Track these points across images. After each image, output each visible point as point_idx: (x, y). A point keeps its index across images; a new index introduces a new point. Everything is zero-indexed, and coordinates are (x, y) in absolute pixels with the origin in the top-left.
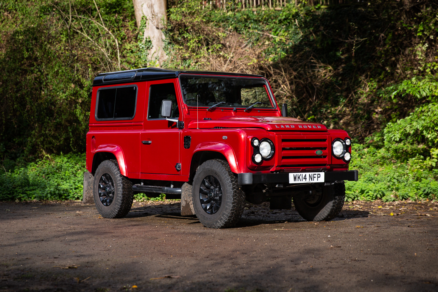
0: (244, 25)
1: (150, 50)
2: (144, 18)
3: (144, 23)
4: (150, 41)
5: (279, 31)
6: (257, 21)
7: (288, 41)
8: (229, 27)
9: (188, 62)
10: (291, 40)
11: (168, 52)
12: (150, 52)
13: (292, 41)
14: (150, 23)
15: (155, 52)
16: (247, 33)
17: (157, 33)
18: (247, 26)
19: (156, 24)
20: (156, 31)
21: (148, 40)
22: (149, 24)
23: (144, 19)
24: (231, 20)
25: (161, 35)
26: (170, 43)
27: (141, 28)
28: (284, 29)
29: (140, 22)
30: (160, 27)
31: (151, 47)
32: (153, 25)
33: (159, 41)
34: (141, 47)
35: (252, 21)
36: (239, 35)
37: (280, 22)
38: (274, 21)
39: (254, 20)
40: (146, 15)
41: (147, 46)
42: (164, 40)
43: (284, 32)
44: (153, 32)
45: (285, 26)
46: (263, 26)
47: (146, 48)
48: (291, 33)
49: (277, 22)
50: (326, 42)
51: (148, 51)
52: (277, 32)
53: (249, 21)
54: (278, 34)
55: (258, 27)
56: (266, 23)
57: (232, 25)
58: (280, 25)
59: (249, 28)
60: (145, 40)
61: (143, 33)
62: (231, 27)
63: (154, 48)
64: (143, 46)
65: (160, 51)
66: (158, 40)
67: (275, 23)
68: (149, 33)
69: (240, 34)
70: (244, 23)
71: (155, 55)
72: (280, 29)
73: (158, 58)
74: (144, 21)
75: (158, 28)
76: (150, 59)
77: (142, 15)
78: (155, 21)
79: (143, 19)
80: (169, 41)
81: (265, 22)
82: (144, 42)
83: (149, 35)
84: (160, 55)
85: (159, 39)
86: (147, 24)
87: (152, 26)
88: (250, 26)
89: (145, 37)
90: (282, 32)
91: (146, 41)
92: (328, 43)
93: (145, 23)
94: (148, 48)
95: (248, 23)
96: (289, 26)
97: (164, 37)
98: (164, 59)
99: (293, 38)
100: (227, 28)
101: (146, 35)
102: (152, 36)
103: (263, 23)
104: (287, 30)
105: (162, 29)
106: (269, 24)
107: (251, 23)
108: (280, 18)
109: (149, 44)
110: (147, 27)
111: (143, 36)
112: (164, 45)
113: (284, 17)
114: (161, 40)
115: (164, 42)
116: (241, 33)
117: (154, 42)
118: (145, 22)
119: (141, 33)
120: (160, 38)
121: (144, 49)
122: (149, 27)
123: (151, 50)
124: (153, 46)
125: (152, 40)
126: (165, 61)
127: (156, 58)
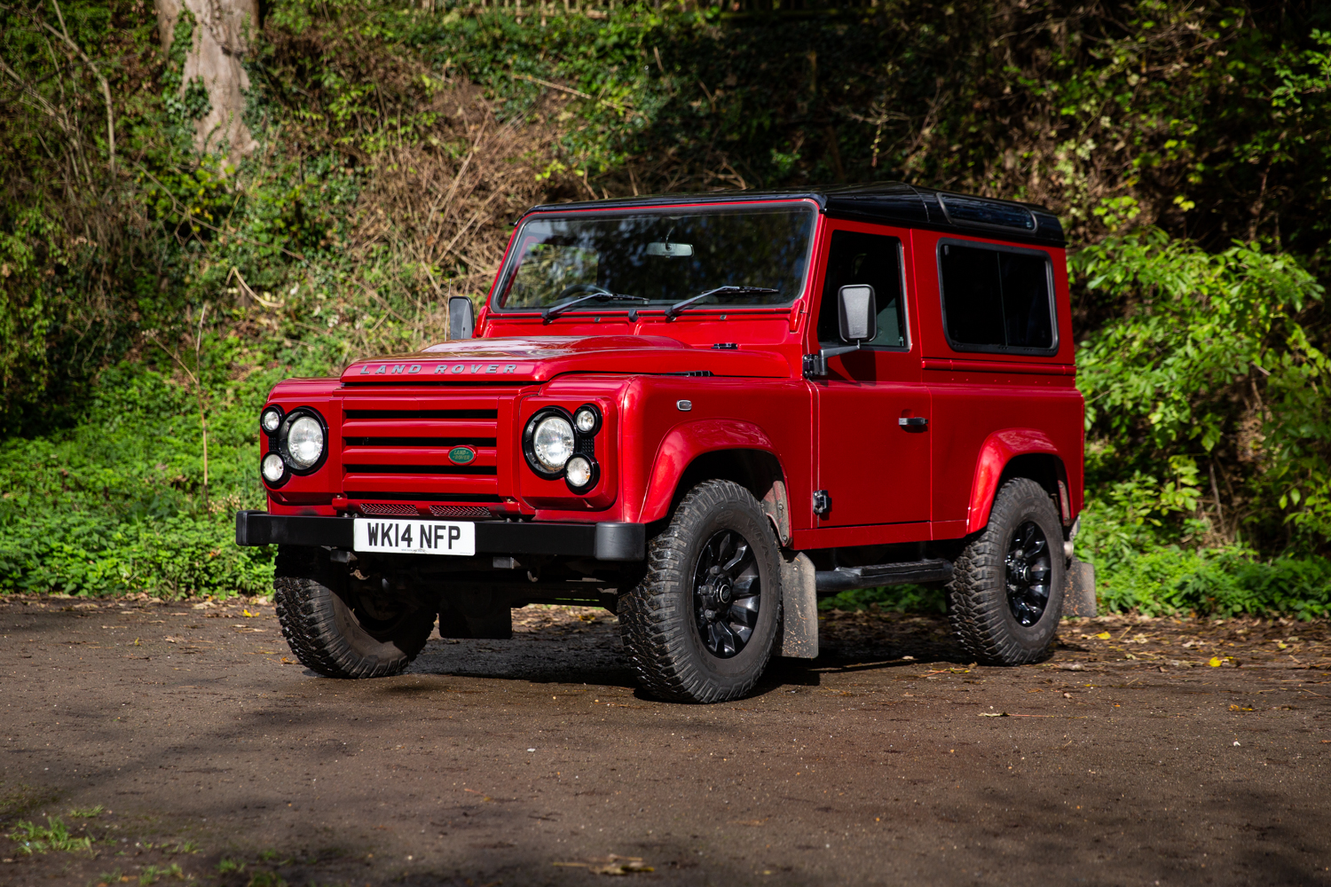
0: (489, 57)
1: (200, 119)
2: (186, 18)
3: (185, 34)
4: (202, 93)
5: (599, 82)
6: (529, 49)
7: (633, 113)
8: (444, 62)
9: (320, 165)
10: (638, 109)
11: (257, 128)
12: (202, 128)
13: (641, 113)
14: (206, 35)
15: (217, 128)
16: (499, 81)
17: (224, 65)
18: (499, 62)
19: (223, 38)
20: (223, 60)
21: (197, 87)
22: (200, 37)
23: (187, 21)
24: (448, 39)
25: (239, 75)
26: (263, 102)
27: (175, 48)
28: (616, 78)
29: (171, 31)
30: (236, 47)
31: (206, 109)
32: (213, 41)
33: (231, 93)
34: (171, 110)
35: (516, 47)
36: (475, 87)
37: (603, 53)
38: (582, 49)
39: (519, 44)
40: (193, 10)
41: (193, 106)
42: (247, 89)
43: (616, 85)
44: (214, 64)
45: (616, 68)
46: (547, 63)
47: (188, 114)
48: (640, 90)
49: (592, 51)
50: (755, 123)
51: (196, 124)
52: (594, 86)
53: (505, 46)
54: (598, 89)
55: (532, 67)
56: (556, 56)
57: (452, 54)
58: (601, 63)
59: (507, 67)
60: (185, 86)
61: (182, 66)
62: (448, 62)
63: (214, 113)
64: (178, 105)
65: (234, 124)
66: (228, 90)
67: (585, 56)
68: (202, 65)
69: (476, 82)
70: (490, 52)
71: (218, 136)
72: (600, 77)
73: (225, 148)
74: (186, 27)
75: (227, 52)
76: (200, 148)
77: (179, 9)
78: (220, 29)
79: (182, 20)
80: (260, 94)
81: (555, 52)
82: (182, 92)
83: (201, 73)
84: (232, 137)
85: (230, 86)
86: (194, 39)
87: (211, 45)
88: (510, 62)
89: (185, 79)
90: (609, 85)
91: (191, 91)
92: (760, 126)
93: (190, 35)
94: (194, 113)
95: (503, 52)
96: (629, 70)
97: (246, 82)
98: (244, 151)
99: (646, 106)
100: (438, 65)
101: (190, 72)
102: (209, 76)
103: (547, 55)
104: (623, 81)
105: (239, 55)
106: (565, 57)
107: (511, 52)
108: (600, 41)
109: (201, 100)
110: (195, 47)
111: (181, 74)
112: (244, 106)
113: (614, 39)
114: (236, 89)
115: (244, 98)
116: (482, 81)
117: (216, 95)
118: (187, 32)
119: (172, 64)
120: (235, 84)
121: (183, 114)
122: (202, 46)
123: (206, 119)
124: (211, 108)
125: (208, 87)
126: (247, 157)
127: (221, 147)
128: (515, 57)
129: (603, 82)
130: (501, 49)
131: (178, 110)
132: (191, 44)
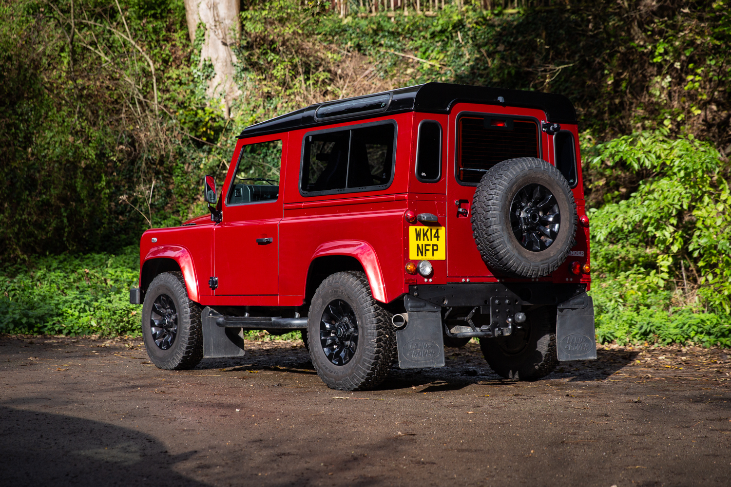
0: (372, 40)
1: (210, 80)
2: (201, 26)
3: (201, 35)
4: (210, 66)
5: (430, 52)
6: (394, 34)
7: (445, 68)
8: (346, 43)
9: (274, 102)
10: (449, 66)
11: (241, 83)
12: (212, 85)
13: (450, 68)
14: (212, 34)
15: (219, 84)
16: (376, 53)
17: (222, 51)
18: (377, 43)
19: (221, 36)
20: (222, 48)
21: (207, 63)
22: (209, 36)
23: (202, 28)
24: (351, 31)
25: (231, 56)
26: (245, 70)
27: (196, 42)
28: (440, 48)
29: (194, 34)
30: (229, 42)
31: (213, 75)
32: (216, 38)
33: (226, 65)
34: (196, 76)
35: (387, 34)
36: (363, 57)
37: (433, 35)
38: (423, 33)
39: (389, 32)
40: (204, 21)
41: (206, 73)
42: (236, 63)
43: (439, 53)
44: (217, 50)
45: (440, 43)
46: (404, 42)
47: (204, 77)
48: (450, 55)
49: (428, 35)
50: (506, 72)
51: (208, 82)
52: (427, 54)
53: (381, 34)
54: (429, 55)
55: (395, 44)
56: (409, 38)
57: (351, 40)
58: (432, 41)
59: (381, 45)
60: (202, 63)
61: (200, 52)
62: (349, 43)
63: (217, 77)
64: (199, 73)
65: (228, 82)
66: (225, 64)
67: (424, 37)
68: (210, 51)
69: (365, 55)
70: (372, 37)
71: (220, 89)
72: (432, 48)
73: (224, 94)
74: (201, 31)
75: (225, 44)
76: (211, 96)
77: (198, 22)
78: (220, 31)
79: (199, 27)
80: (242, 65)
81: (408, 35)
82: (201, 66)
83: (210, 55)
84: (227, 89)
85: (226, 62)
86: (206, 37)
87: (215, 40)
88: (382, 42)
89: (202, 59)
90: (434, 53)
91: (205, 65)
92: (509, 73)
93: (203, 35)
94: (208, 76)
95: (379, 37)
96: (447, 43)
97: (235, 59)
98: (234, 96)
99: (453, 64)
100: (343, 45)
101: (204, 55)
102: (214, 57)
103: (405, 38)
104: (443, 49)
105: (232, 45)
106: (415, 39)
107: (384, 36)
108: (432, 29)
109: (210, 70)
110: (206, 41)
111: (200, 56)
112: (234, 72)
113: (439, 28)
114: (229, 63)
115: (234, 68)
116: (367, 53)
117: (218, 67)
118: (202, 33)
119: (195, 51)
120: (228, 60)
121: (201, 78)
122: (210, 41)
123: (213, 80)
124: (215, 74)
125: (214, 63)
126: (235, 100)
127: (221, 95)
128: (385, 39)
129: (432, 51)
130: (378, 35)
131: (199, 76)
132: (204, 40)
